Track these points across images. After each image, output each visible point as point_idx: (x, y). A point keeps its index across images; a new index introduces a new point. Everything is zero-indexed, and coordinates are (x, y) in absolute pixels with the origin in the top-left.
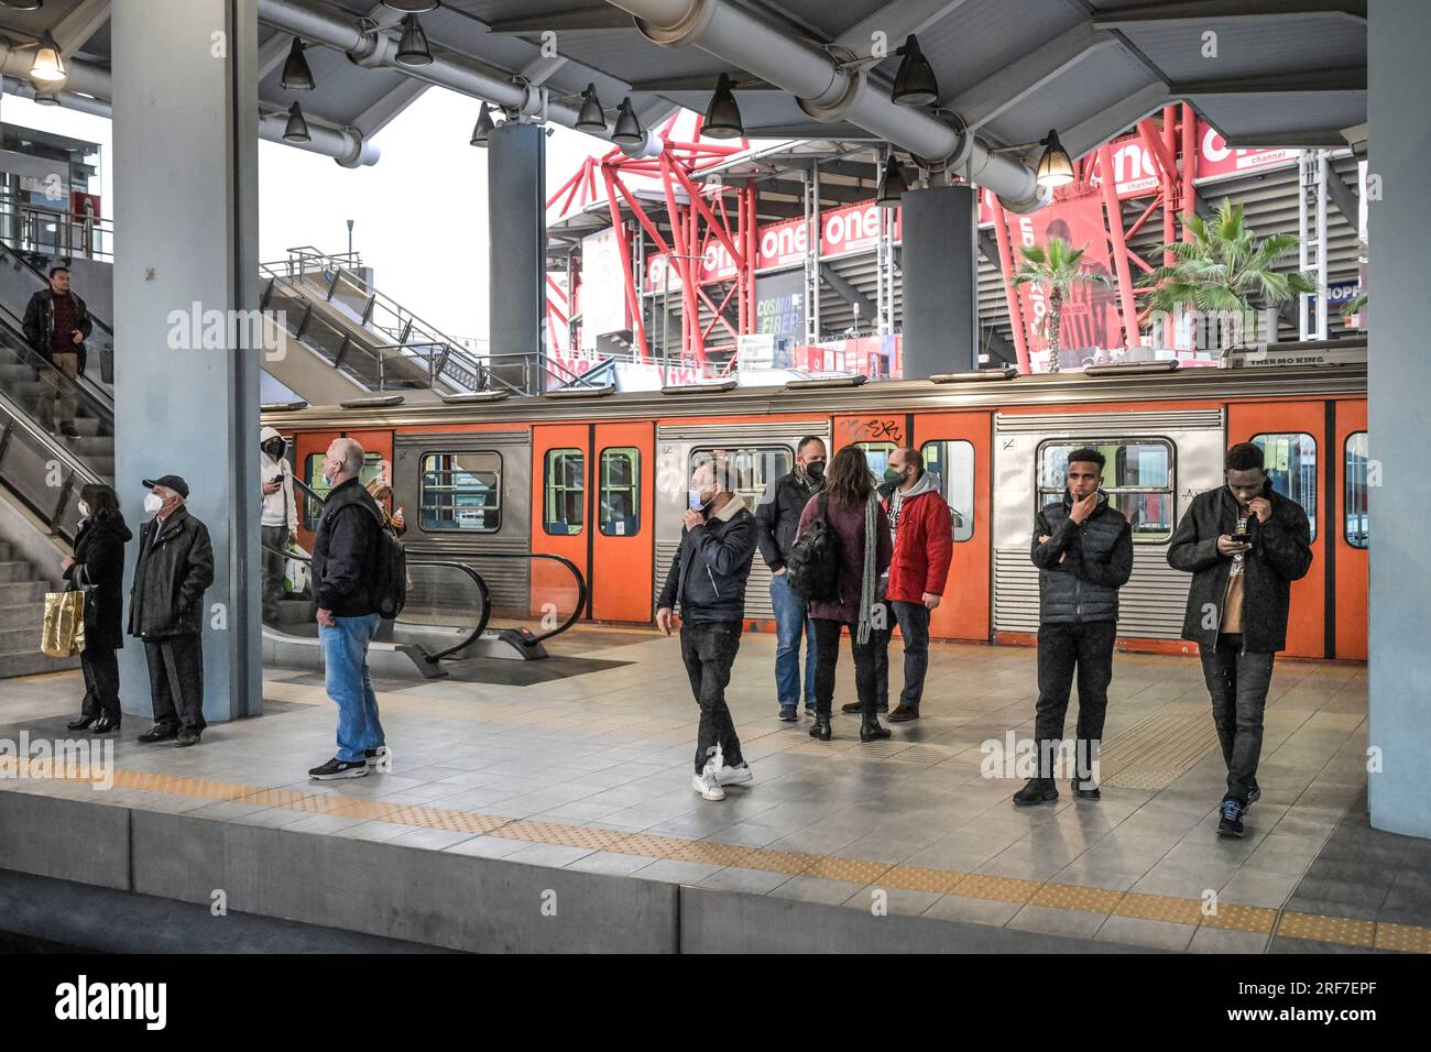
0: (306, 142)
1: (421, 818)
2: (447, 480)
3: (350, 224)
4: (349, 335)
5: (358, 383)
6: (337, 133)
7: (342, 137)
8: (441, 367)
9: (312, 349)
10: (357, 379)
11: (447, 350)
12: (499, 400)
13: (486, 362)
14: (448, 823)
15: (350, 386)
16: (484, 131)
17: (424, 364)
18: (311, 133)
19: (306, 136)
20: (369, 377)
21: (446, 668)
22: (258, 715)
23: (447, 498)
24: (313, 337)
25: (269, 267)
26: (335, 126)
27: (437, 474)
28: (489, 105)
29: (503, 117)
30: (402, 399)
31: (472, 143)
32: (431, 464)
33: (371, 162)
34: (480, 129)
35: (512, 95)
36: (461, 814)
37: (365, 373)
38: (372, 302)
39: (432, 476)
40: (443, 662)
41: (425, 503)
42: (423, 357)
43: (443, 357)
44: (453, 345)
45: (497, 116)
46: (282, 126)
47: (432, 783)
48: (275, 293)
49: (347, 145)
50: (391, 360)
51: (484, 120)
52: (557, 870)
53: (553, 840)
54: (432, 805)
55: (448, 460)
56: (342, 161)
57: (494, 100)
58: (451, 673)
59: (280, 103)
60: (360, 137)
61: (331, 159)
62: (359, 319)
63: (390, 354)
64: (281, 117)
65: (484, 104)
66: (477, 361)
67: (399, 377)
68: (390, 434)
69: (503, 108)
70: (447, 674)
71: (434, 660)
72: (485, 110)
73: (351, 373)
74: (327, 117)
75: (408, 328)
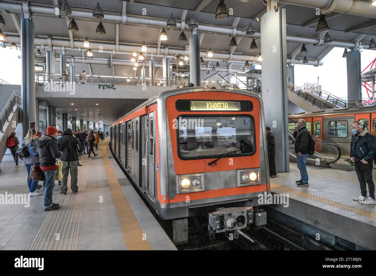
0: (307, 63)
1: (315, 198)
2: (336, 126)
3: (318, 78)
4: (315, 99)
5: (318, 108)
6: (314, 61)
7: (315, 61)
8: (336, 103)
9: (308, 102)
10: (318, 107)
11: (338, 100)
12: (347, 109)
13: (347, 102)
14: (321, 201)
15: (316, 109)
16: (346, 54)
17: (332, 103)
18: (308, 61)
19: (307, 62)
20: (320, 107)
21: (331, 166)
22: (289, 172)
23: (336, 130)
24: (309, 100)
25: (300, 88)
26: (313, 59)
27: (334, 125)
28: (347, 48)
29: (350, 50)
30: (325, 110)
31: (343, 57)
32: (332, 123)
33: (321, 65)
34: (345, 54)
35: (352, 45)
36: (325, 199)
37: (319, 106)
38: (321, 92)
39: (333, 126)
40: (330, 164)
41: (330, 131)
42: (332, 102)
43: (337, 101)
44: (339, 99)
45: (349, 50)
46: (302, 61)
47: (321, 191)
48: (301, 92)
49: (316, 62)
50: (325, 103)
51: (346, 51)
52: (346, 217)
53: (347, 209)
54: (319, 196)
55: (336, 122)
56: (316, 66)
57: (348, 47)
58: (332, 167)
59: (302, 57)
60: (319, 60)
61: (313, 66)
62: (318, 96)
63: (324, 102)
64: (302, 59)
65: (346, 48)
66: (344, 102)
67: (327, 106)
68: (322, 117)
69: (350, 48)
70: (331, 167)
71: (328, 164)
72: (346, 50)
73: (316, 106)
74: (312, 58)
75: (329, 96)
